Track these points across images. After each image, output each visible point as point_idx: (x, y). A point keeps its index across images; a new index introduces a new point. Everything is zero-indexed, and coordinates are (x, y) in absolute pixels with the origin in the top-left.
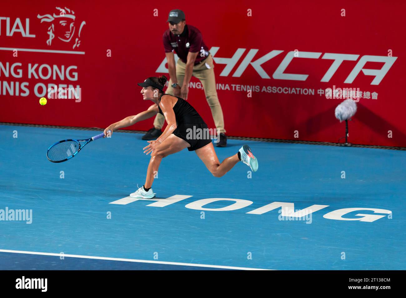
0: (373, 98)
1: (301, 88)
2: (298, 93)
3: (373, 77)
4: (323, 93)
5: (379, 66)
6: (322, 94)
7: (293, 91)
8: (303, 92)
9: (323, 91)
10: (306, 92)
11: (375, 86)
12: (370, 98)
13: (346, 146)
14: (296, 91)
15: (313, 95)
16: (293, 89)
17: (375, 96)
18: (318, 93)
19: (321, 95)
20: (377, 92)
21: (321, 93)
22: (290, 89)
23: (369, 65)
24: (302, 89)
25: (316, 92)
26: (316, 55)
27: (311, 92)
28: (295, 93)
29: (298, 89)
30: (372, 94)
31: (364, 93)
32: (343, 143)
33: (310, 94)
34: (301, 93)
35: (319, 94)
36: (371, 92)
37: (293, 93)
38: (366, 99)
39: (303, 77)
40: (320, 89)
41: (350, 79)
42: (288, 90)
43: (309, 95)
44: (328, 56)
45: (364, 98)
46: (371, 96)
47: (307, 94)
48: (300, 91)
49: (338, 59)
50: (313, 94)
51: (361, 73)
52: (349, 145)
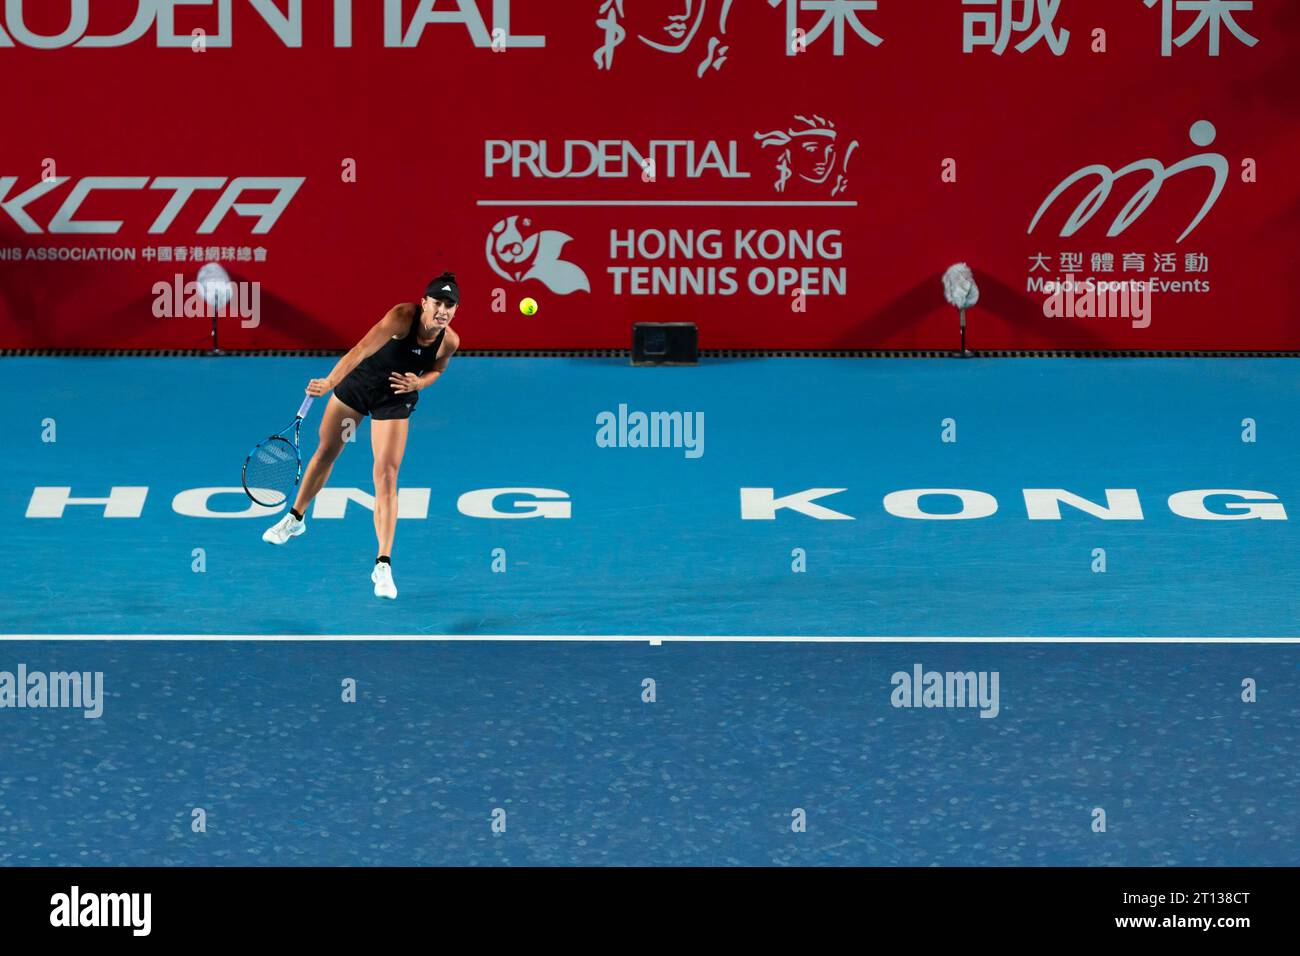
0: (257, 259)
1: (107, 247)
2: (102, 257)
3: (255, 220)
4: (154, 255)
5: (268, 196)
6: (152, 258)
7: (92, 253)
8: (112, 254)
9: (154, 250)
10: (118, 254)
11: (260, 236)
12: (249, 259)
13: (216, 355)
14: (98, 253)
15: (133, 261)
16: (92, 250)
17: (261, 254)
18: (144, 255)
19: (149, 259)
20: (264, 247)
21: (149, 255)
22: (84, 251)
23: (247, 197)
24: (109, 251)
25: (139, 254)
26: (137, 183)
27: (130, 254)
28: (96, 258)
29: (102, 250)
30: (256, 251)
31: (239, 251)
32: (211, 350)
33: (126, 258)
34: (109, 257)
35: (146, 258)
36: (253, 247)
37: (92, 259)
38: (242, 262)
39: (112, 227)
40: (146, 247)
41: (209, 226)
42: (81, 254)
43: (126, 261)
44: (161, 183)
45: (239, 259)
46: (253, 255)
47: (120, 257)
48: (105, 254)
49: (184, 187)
50: (133, 257)
51: (232, 211)
52: (222, 353)
